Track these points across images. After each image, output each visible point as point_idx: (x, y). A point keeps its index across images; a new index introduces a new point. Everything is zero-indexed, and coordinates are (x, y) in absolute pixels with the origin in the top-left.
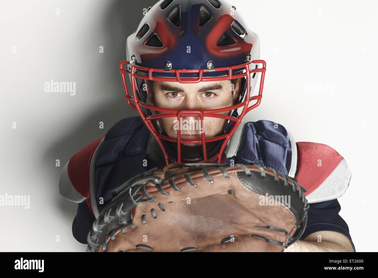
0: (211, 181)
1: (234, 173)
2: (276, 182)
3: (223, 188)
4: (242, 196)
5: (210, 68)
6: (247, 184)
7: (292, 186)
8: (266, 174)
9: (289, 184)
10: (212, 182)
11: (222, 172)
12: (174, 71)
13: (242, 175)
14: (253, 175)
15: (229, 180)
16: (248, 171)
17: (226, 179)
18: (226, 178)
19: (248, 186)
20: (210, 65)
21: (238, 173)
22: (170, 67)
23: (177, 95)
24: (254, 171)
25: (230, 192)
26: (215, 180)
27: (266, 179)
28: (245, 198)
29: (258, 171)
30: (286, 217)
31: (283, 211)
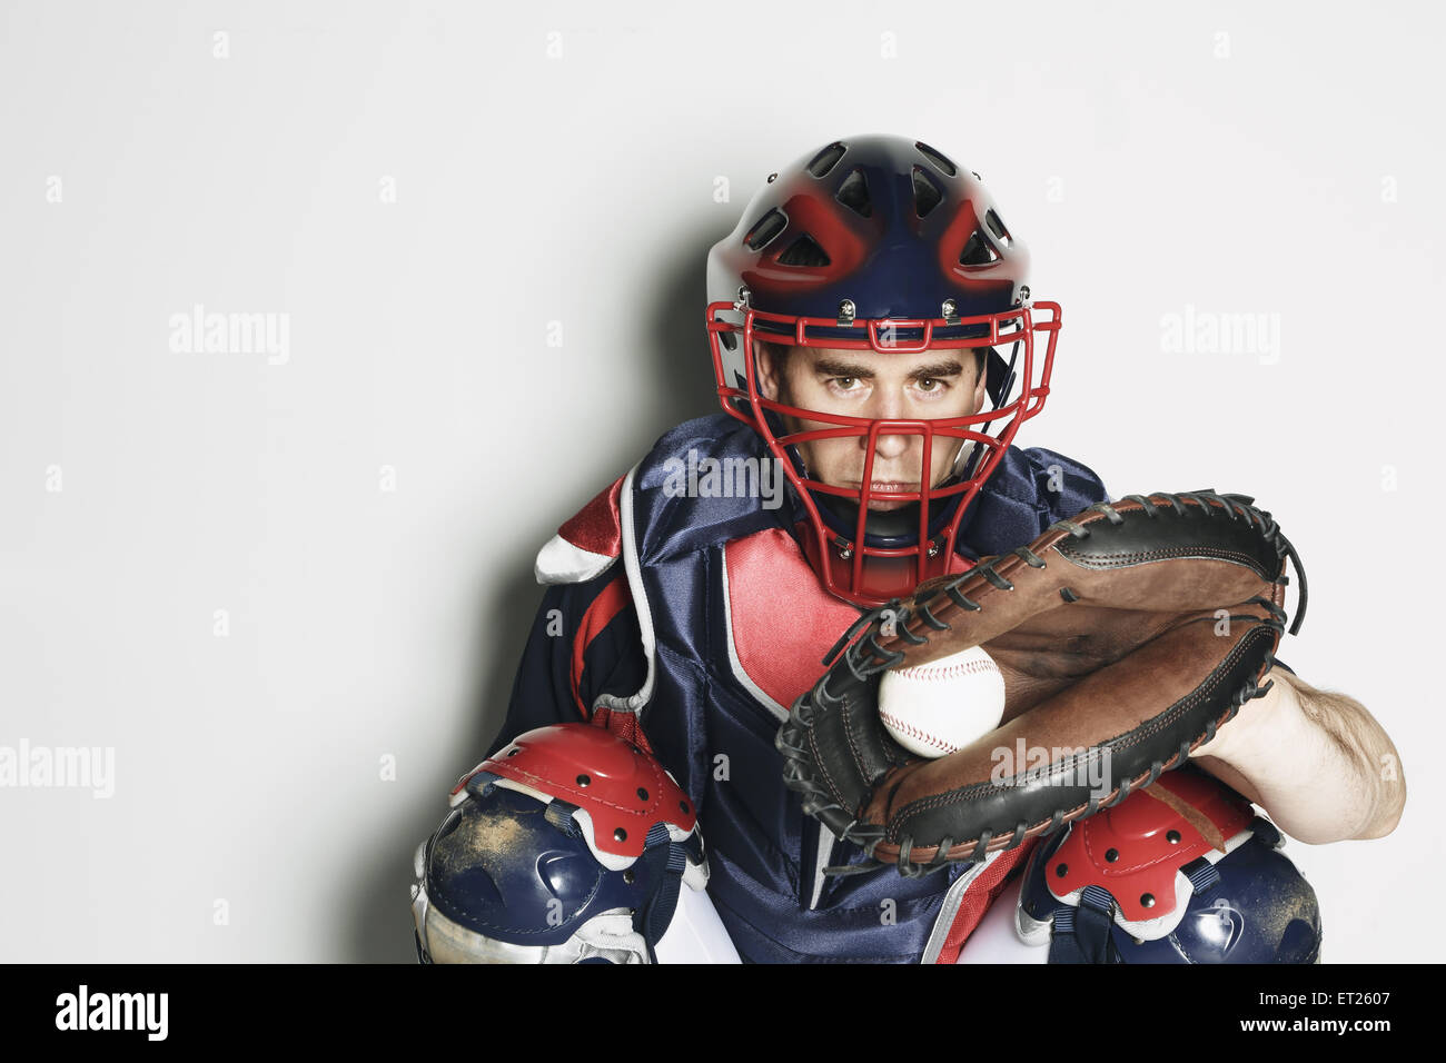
0: (1008, 588)
1: (1051, 547)
2: (1155, 516)
3: (1043, 591)
4: (1096, 590)
5: (947, 318)
6: (1091, 557)
7: (1200, 506)
8: (1122, 514)
9: (1187, 505)
10: (1012, 589)
11: (1024, 558)
12: (861, 324)
13: (1070, 545)
14: (1094, 533)
15: (1049, 569)
16: (1078, 530)
17: (1039, 570)
18: (1040, 567)
19: (1095, 561)
20: (948, 308)
21: (1059, 545)
22: (852, 315)
23: (852, 385)
24: (1092, 522)
25: (1067, 597)
26: (1017, 582)
27: (1126, 523)
28: (1107, 590)
29: (1101, 516)
30: (1226, 577)
31: (1208, 570)
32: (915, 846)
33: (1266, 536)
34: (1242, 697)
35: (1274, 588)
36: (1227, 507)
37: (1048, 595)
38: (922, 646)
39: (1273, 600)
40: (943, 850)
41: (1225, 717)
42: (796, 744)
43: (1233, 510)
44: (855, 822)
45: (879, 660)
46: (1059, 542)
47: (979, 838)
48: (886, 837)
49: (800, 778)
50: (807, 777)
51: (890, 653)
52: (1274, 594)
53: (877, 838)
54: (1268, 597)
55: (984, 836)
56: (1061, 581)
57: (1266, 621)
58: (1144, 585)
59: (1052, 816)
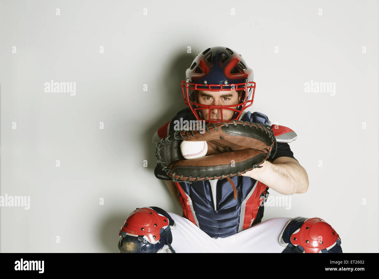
0: (209, 132)
1: (220, 127)
4: (227, 138)
6: (228, 132)
7: (255, 127)
9: (252, 126)
11: (214, 128)
13: (224, 128)
14: (230, 127)
16: (227, 125)
18: (217, 130)
24: (231, 124)
25: (221, 138)
26: (211, 132)
27: (238, 126)
28: (229, 139)
29: (233, 123)
30: (257, 143)
31: (253, 141)
32: (176, 174)
33: (270, 136)
34: (254, 166)
35: (270, 147)
36: (262, 128)
37: (217, 137)
38: (189, 138)
39: (269, 150)
40: (181, 177)
41: (249, 170)
42: (160, 148)
43: (263, 129)
44: (167, 167)
45: (181, 138)
46: (222, 126)
47: (189, 177)
48: (171, 171)
49: (159, 155)
50: (160, 155)
51: (183, 137)
52: (270, 148)
53: (169, 171)
54: (268, 149)
55: (190, 177)
56: (220, 135)
57: (266, 153)
58: (238, 140)
59: (205, 177)
